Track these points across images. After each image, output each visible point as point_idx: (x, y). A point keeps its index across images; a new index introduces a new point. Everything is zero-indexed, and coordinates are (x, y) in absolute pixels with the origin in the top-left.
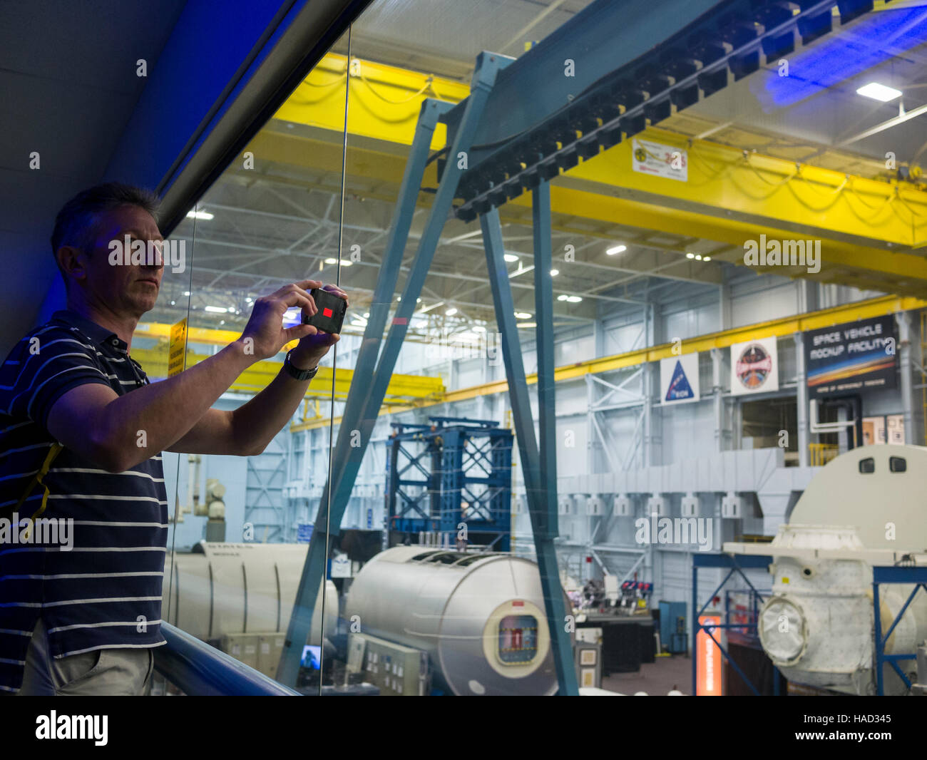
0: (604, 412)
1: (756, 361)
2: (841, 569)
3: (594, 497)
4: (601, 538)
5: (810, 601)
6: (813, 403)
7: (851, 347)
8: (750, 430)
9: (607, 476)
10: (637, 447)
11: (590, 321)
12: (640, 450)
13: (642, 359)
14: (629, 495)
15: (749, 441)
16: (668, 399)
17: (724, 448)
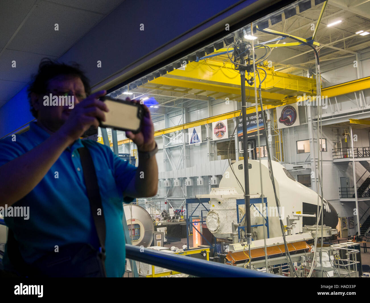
0: (169, 148)
1: (221, 128)
2: (230, 201)
3: (167, 180)
4: (170, 195)
5: (221, 212)
6: (240, 142)
7: (251, 122)
8: (220, 153)
9: (171, 172)
10: (181, 161)
11: (163, 114)
12: (182, 162)
13: (182, 128)
14: (179, 179)
15: (220, 157)
16: (191, 143)
17: (211, 160)
